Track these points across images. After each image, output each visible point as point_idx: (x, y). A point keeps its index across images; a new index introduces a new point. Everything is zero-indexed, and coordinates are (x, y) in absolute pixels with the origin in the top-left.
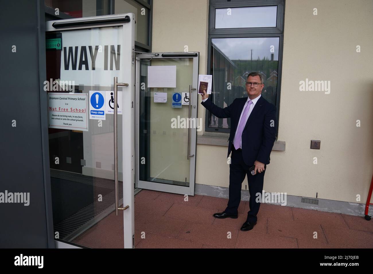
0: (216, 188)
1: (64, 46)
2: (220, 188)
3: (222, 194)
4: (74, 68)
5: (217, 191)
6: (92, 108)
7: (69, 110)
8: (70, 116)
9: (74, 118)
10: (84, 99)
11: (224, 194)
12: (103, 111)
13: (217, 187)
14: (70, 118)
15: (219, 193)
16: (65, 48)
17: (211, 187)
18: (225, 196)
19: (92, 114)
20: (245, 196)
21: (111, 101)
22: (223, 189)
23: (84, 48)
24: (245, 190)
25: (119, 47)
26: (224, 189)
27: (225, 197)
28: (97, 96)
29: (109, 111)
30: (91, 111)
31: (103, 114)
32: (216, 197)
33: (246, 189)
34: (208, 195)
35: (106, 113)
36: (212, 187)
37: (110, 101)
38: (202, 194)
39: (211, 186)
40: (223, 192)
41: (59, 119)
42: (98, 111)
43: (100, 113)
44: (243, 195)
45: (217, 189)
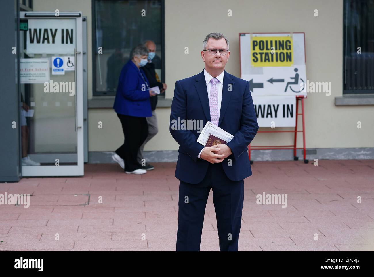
1: (29, 27)
2: (112, 153)
4: (38, 42)
6: (54, 67)
7: (34, 70)
8: (35, 74)
9: (38, 75)
10: (46, 62)
12: (63, 69)
13: (109, 153)
14: (35, 75)
16: (30, 30)
19: (54, 71)
23: (46, 30)
25: (72, 30)
28: (58, 60)
29: (67, 69)
30: (53, 69)
31: (63, 71)
35: (65, 70)
37: (68, 62)
41: (25, 76)
43: (60, 70)
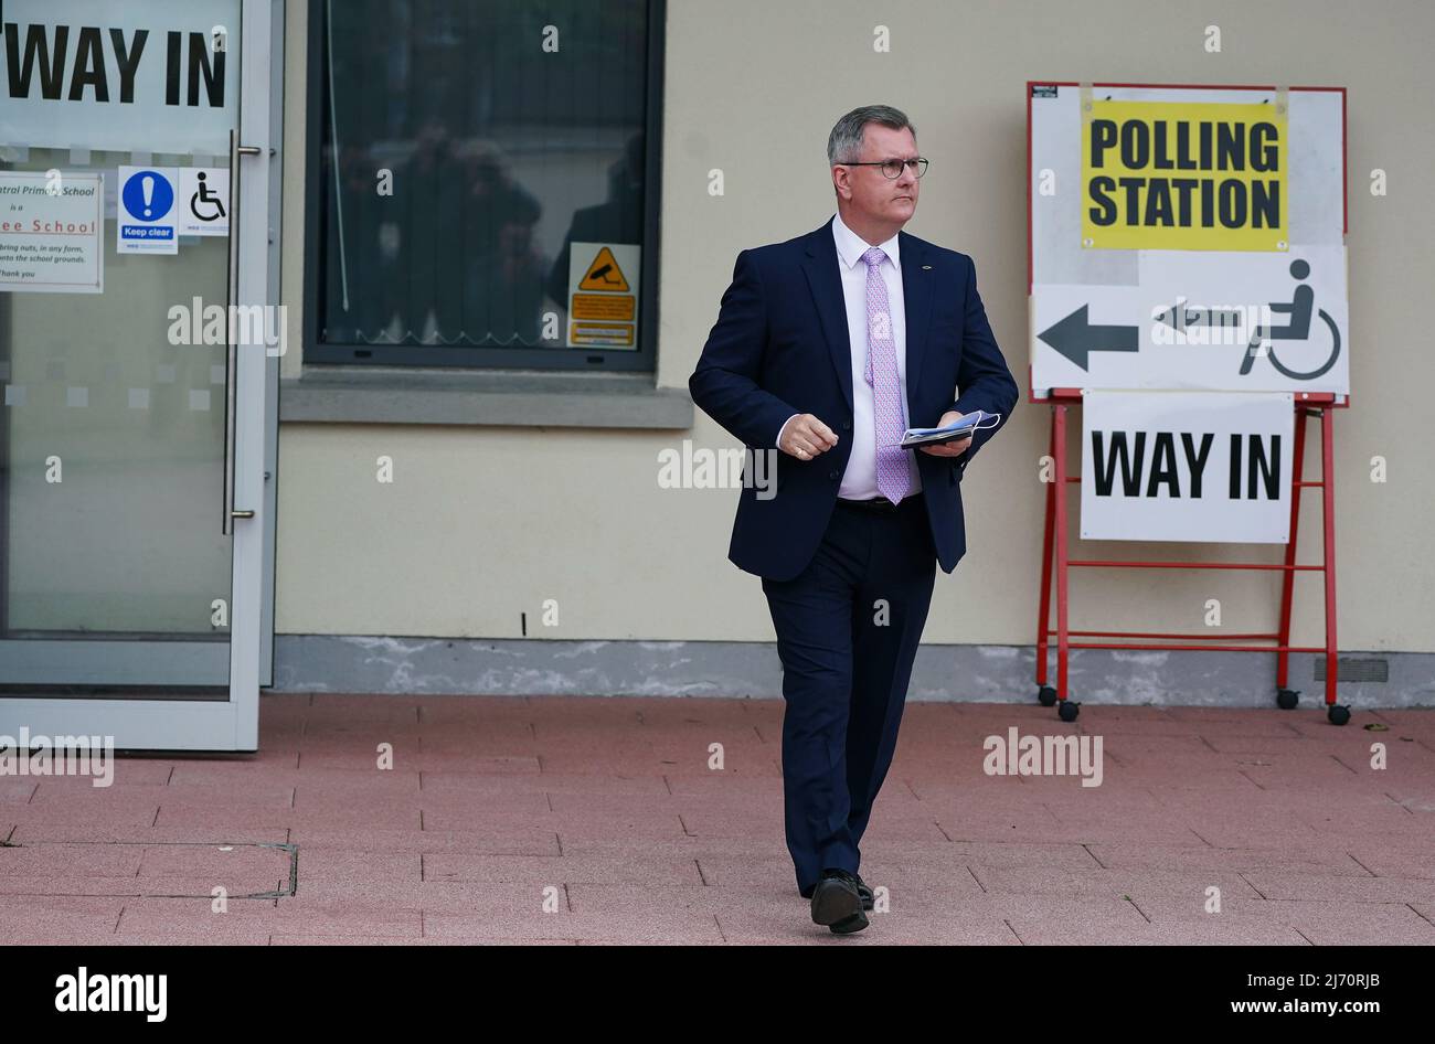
0: (374, 649)
1: (7, 15)
2: (393, 643)
3: (406, 675)
4: (51, 91)
5: (381, 662)
6: (125, 218)
7: (28, 227)
8: (31, 248)
9: (46, 254)
10: (88, 192)
11: (414, 674)
12: (171, 229)
13: (377, 642)
14: (29, 254)
15: (392, 669)
16: (12, 28)
17: (347, 644)
18: (422, 683)
19: (124, 236)
20: (523, 669)
21: (199, 198)
22: (411, 646)
23: (90, 35)
24: (520, 636)
25: (220, 40)
26: (412, 650)
27: (421, 688)
28: (148, 184)
29: (190, 228)
30: (124, 228)
31: (170, 237)
32: (378, 692)
33: (524, 633)
34: (335, 690)
35: (181, 234)
36: (353, 645)
37: (196, 196)
38: (301, 687)
39: (350, 640)
40: (411, 666)
42: (152, 228)
43: (158, 233)
44: (510, 668)
45: (381, 650)
